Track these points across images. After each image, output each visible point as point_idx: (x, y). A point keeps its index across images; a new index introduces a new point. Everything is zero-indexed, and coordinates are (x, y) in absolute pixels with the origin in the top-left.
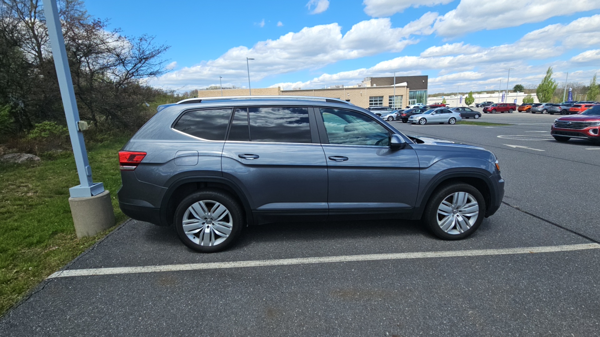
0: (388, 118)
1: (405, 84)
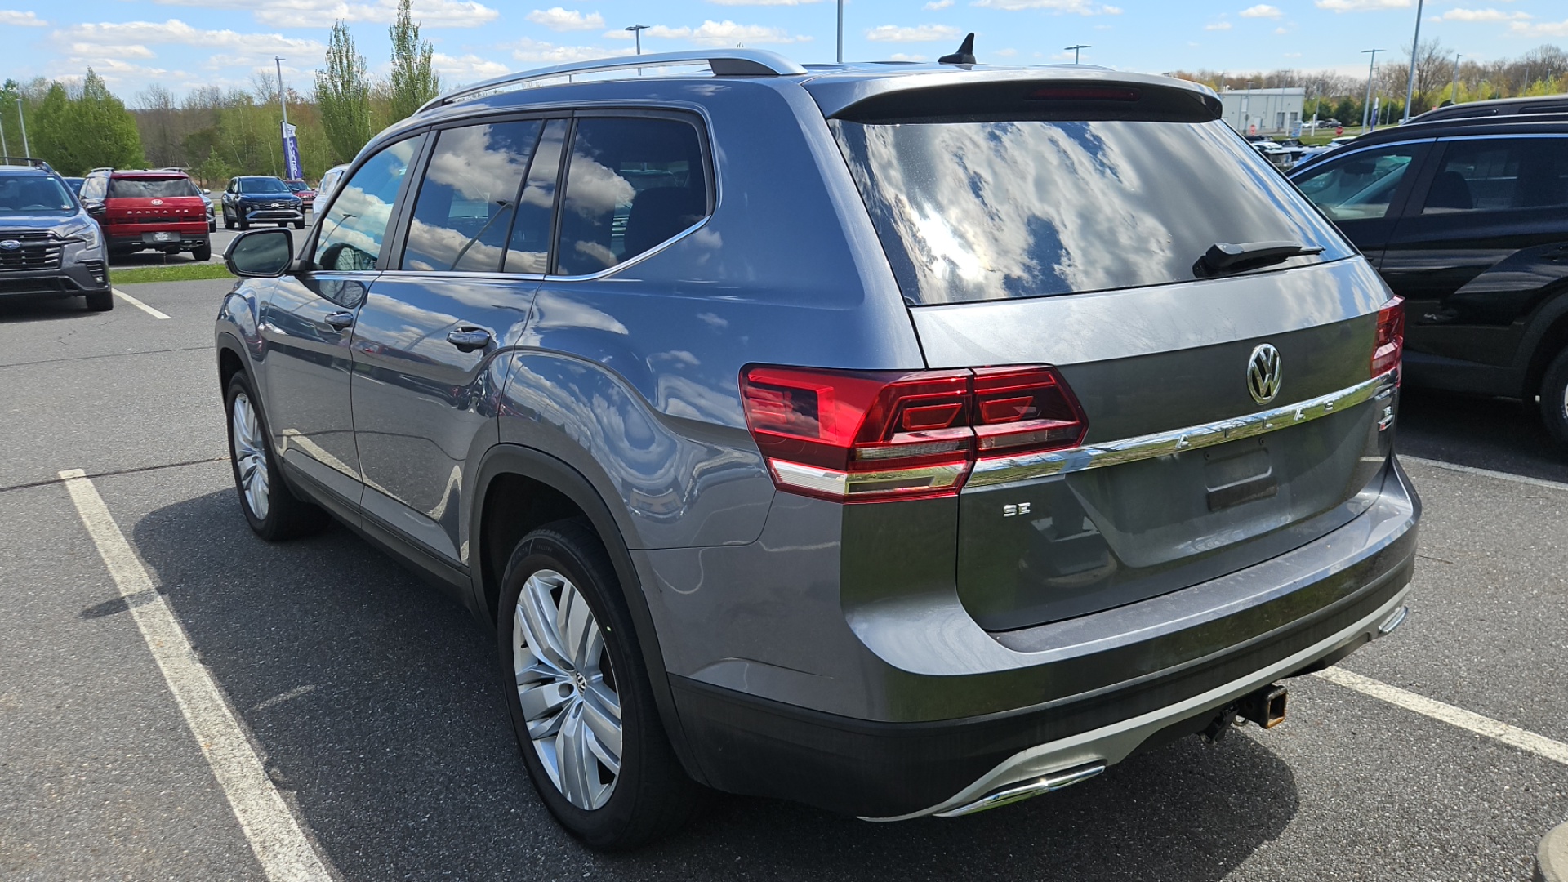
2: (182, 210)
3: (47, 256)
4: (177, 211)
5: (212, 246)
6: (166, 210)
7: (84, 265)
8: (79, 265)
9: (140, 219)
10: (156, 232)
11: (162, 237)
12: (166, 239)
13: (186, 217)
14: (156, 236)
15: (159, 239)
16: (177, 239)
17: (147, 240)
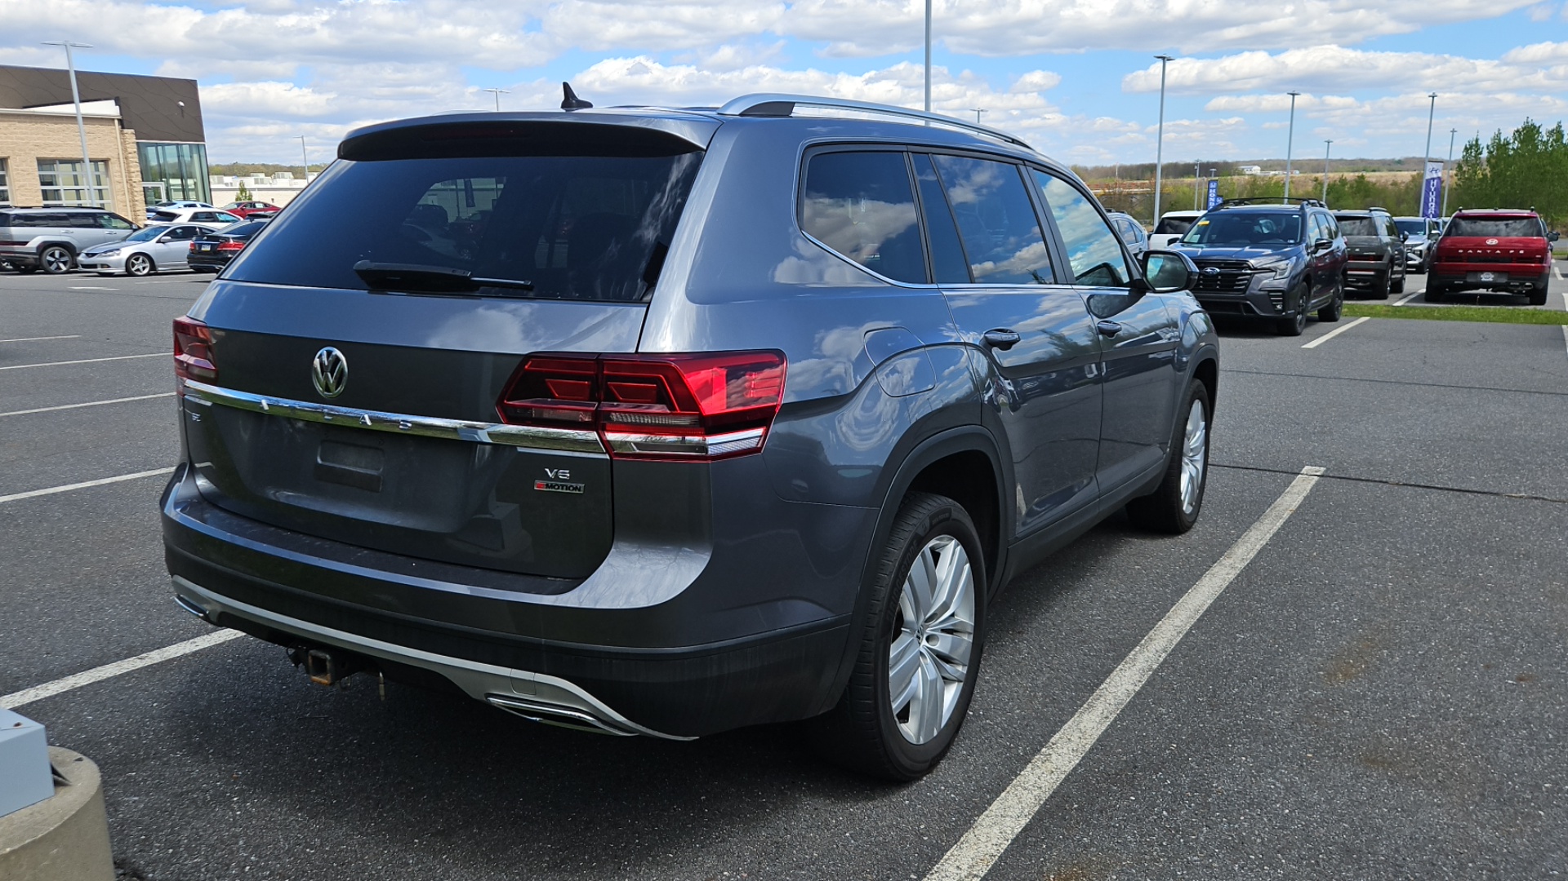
0: (129, 263)
1: (109, 108)
2: (1517, 251)
3: (1237, 283)
4: (1512, 252)
5: (1549, 291)
6: (1499, 250)
7: (1266, 292)
8: (1262, 293)
9: (1469, 258)
10: (1482, 272)
11: (1487, 277)
12: (1491, 280)
13: (1521, 259)
14: (1482, 276)
15: (1483, 279)
16: (1503, 280)
17: (1470, 279)
